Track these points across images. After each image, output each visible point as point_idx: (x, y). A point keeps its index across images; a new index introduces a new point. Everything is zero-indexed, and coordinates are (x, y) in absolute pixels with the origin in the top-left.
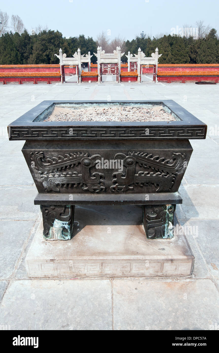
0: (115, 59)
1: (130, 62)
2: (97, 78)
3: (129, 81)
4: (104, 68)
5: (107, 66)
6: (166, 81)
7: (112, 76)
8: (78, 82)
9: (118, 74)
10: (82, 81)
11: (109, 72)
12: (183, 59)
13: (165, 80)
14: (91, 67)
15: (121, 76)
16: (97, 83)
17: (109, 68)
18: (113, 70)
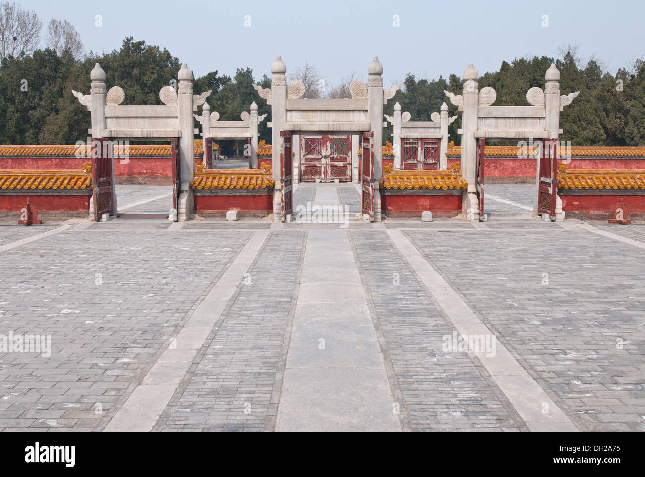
0: (357, 114)
1: (402, 139)
2: (270, 198)
3: (427, 215)
4: (306, 160)
5: (319, 153)
6: (601, 213)
7: (335, 189)
8: (172, 217)
9: (373, 180)
10: (195, 208)
11: (326, 173)
12: (585, 133)
13: (598, 207)
14: (258, 156)
15: (385, 188)
16: (265, 221)
17: (326, 157)
18: (340, 164)
